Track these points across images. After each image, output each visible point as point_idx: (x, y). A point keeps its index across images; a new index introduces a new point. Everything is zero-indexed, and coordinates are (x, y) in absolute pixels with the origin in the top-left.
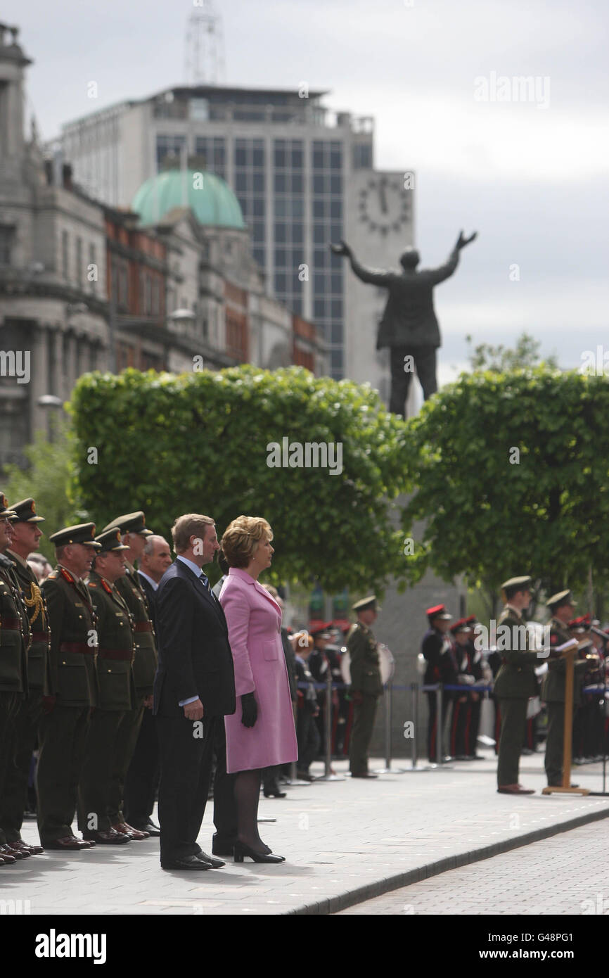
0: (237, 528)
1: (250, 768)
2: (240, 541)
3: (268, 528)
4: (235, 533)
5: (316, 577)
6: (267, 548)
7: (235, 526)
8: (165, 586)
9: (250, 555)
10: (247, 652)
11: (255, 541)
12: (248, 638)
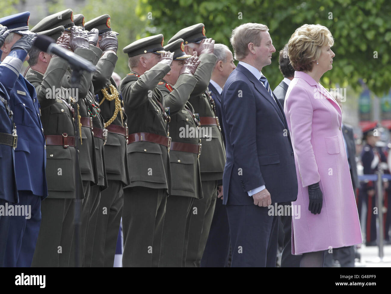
0: (302, 36)
1: (313, 250)
2: (305, 48)
3: (329, 35)
4: (300, 41)
5: (365, 81)
6: (329, 53)
7: (300, 34)
8: (229, 89)
9: (314, 60)
10: (312, 146)
11: (319, 47)
12: (312, 134)
